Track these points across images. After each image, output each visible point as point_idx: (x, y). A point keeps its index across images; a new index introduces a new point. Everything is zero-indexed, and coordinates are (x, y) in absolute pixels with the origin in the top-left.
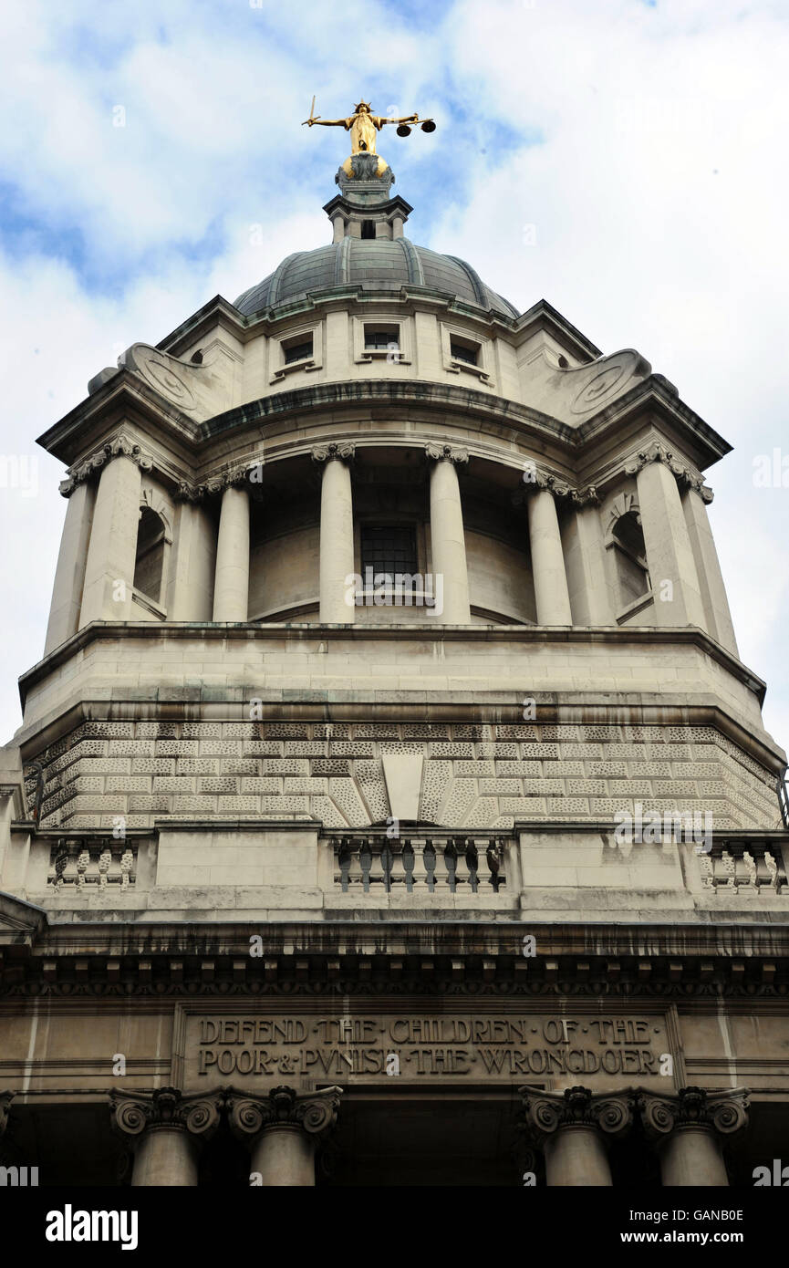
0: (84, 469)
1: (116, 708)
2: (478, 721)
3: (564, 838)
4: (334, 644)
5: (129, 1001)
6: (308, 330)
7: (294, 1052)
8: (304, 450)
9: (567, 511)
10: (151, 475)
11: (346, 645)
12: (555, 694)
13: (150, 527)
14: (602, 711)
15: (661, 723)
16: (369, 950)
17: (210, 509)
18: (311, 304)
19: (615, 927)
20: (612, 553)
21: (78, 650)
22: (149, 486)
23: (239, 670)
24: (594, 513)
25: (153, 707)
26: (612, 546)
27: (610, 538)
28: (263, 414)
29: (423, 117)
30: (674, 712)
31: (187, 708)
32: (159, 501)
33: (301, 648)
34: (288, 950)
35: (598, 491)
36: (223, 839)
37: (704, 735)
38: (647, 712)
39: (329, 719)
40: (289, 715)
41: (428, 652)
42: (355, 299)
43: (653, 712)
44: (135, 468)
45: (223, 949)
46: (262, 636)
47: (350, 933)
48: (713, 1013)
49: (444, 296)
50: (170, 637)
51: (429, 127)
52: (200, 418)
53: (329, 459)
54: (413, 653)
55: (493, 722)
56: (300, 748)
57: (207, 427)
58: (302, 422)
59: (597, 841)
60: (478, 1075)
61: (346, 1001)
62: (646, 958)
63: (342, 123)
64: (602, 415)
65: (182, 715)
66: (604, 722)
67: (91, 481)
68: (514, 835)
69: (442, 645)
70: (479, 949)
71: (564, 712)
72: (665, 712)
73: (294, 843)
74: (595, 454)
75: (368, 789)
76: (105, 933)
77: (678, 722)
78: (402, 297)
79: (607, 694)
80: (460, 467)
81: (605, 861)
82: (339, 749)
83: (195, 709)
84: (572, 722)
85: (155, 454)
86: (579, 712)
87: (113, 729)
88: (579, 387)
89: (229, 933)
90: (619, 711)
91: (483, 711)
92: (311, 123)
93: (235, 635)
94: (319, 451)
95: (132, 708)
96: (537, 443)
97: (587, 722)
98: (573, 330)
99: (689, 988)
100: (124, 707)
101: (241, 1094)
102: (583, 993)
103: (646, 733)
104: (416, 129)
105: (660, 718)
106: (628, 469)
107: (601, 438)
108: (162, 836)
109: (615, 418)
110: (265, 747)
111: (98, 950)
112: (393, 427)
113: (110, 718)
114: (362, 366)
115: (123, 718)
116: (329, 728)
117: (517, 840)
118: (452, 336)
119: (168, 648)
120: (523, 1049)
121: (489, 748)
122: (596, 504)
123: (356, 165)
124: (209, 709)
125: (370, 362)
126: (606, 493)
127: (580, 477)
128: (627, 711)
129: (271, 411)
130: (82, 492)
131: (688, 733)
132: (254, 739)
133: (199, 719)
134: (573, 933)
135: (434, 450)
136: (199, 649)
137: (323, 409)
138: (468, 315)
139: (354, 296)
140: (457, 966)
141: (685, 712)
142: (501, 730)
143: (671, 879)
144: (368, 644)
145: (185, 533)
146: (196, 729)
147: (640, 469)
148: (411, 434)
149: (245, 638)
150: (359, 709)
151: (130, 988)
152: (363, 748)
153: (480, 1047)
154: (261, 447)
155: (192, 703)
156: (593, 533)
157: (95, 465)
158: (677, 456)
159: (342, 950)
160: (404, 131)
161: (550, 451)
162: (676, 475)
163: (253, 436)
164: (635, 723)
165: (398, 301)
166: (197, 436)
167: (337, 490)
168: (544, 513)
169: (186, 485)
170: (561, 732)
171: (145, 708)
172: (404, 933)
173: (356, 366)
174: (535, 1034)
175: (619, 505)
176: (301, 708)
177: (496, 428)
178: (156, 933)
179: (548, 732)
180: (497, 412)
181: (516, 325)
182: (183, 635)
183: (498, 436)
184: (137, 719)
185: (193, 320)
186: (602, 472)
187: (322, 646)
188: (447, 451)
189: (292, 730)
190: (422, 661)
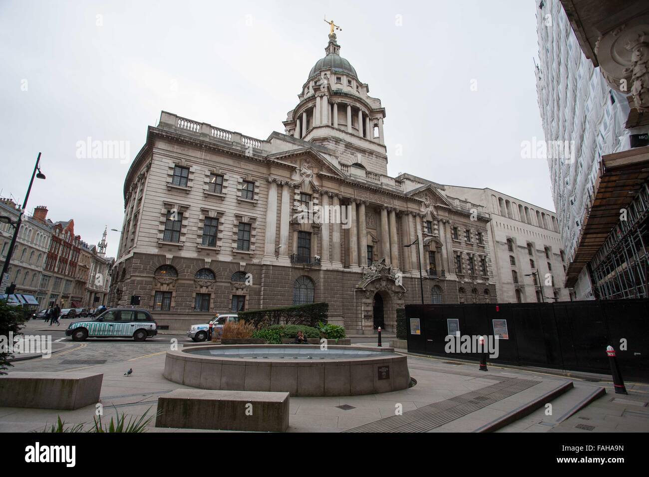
1: (331, 139)
2: (366, 152)
3: (386, 177)
5: (351, 187)
6: (340, 77)
7: (364, 196)
9: (370, 121)
11: (353, 137)
16: (373, 188)
17: (333, 106)
18: (342, 73)
20: (373, 128)
23: (343, 137)
27: (373, 126)
33: (347, 135)
34: (366, 186)
36: (356, 169)
40: (349, 145)
43: (382, 156)
44: (327, 98)
45: (361, 184)
48: (397, 200)
50: (334, 129)
51: (341, 30)
52: (333, 91)
53: (348, 105)
54: (358, 140)
55: (368, 152)
56: (350, 150)
58: (345, 97)
60: (378, 202)
61: (369, 191)
62: (394, 194)
64: (377, 109)
65: (338, 142)
68: (381, 175)
70: (381, 190)
73: (363, 171)
74: (374, 114)
75: (356, 158)
80: (362, 111)
81: (388, 180)
82: (353, 151)
85: (329, 96)
86: (375, 153)
87: (331, 141)
92: (325, 20)
94: (347, 103)
95: (333, 139)
96: (369, 110)
97: (376, 155)
98: (368, 89)
99: (395, 197)
102: (387, 196)
106: (378, 118)
107: (376, 112)
108: (351, 167)
110: (346, 149)
111: (351, 182)
112: (356, 103)
114: (348, 87)
116: (352, 148)
121: (367, 156)
123: (333, 35)
124: (340, 142)
126: (373, 119)
127: (372, 116)
132: (345, 147)
135: (360, 108)
137: (349, 97)
138: (358, 82)
139: (348, 74)
142: (368, 154)
143: (393, 184)
145: (329, 109)
146: (339, 144)
148: (359, 105)
151: (351, 185)
152: (356, 152)
154: (340, 99)
155: (338, 140)
156: (371, 124)
160: (338, 29)
162: (381, 119)
163: (339, 97)
164: (379, 156)
166: (332, 93)
168: (368, 119)
175: (375, 122)
178: (356, 181)
179: (372, 155)
181: (363, 85)
182: (336, 129)
183: (366, 108)
184: (333, 141)
187: (349, 136)
189: (349, 147)
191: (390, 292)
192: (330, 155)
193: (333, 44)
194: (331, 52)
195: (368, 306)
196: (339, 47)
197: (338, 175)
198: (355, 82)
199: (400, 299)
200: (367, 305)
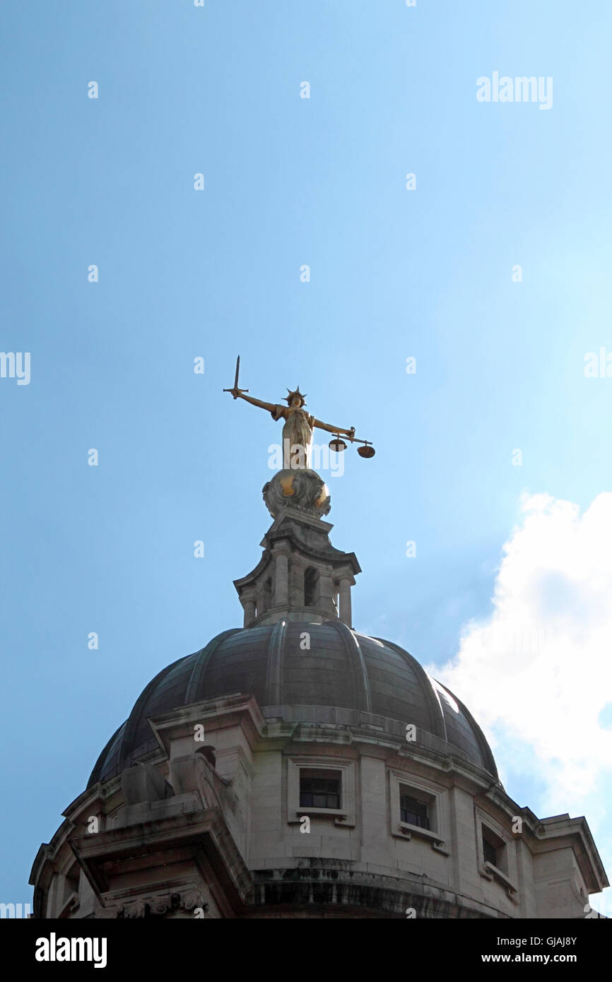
6: (335, 767)
18: (347, 738)
28: (334, 900)
42: (397, 751)
51: (367, 452)
57: (263, 890)
78: (445, 764)
92: (237, 393)
114: (399, 843)
118: (485, 828)
123: (297, 484)
125: (407, 840)
129: (345, 901)
138: (503, 806)
139: (398, 748)
157: (154, 910)
165: (440, 768)
166: (248, 896)
173: (392, 840)
181: (542, 831)
193: (294, 545)
194: (281, 598)
196: (350, 563)
198: (463, 804)
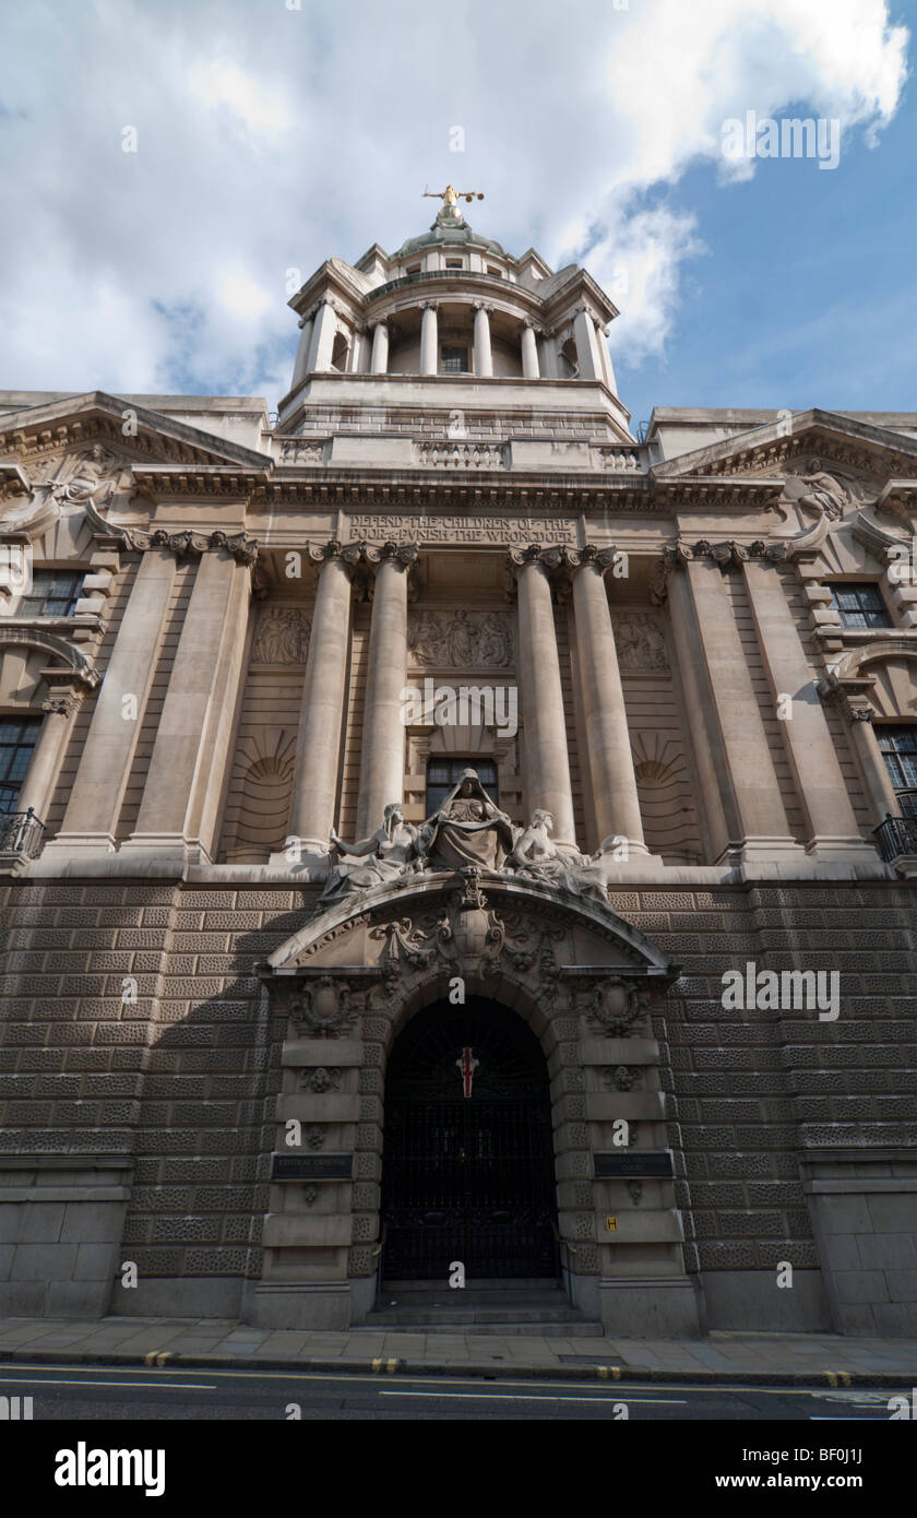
0: (309, 312)
1: (320, 408)
2: (494, 417)
3: (533, 443)
4: (426, 385)
5: (317, 506)
6: (418, 262)
7: (397, 530)
8: (415, 304)
9: (540, 338)
10: (341, 316)
11: (433, 385)
12: (531, 406)
13: (340, 341)
14: (553, 414)
15: (581, 420)
16: (434, 483)
17: (369, 335)
19: (556, 474)
20: (561, 358)
21: (303, 388)
22: (339, 321)
23: (380, 394)
24: (552, 342)
25: (338, 408)
26: (562, 355)
27: (561, 351)
28: (395, 288)
29: (478, 192)
30: (588, 415)
31: (354, 409)
32: (345, 330)
33: (410, 385)
34: (395, 482)
35: (555, 330)
36: (364, 440)
37: (600, 425)
38: (575, 415)
39: (423, 415)
40: (402, 414)
41: (471, 389)
42: (441, 246)
43: (578, 415)
44: (333, 311)
45: (362, 481)
46: (391, 380)
47: (426, 475)
48: (603, 518)
49: (484, 245)
50: (347, 380)
51: (481, 197)
52: (365, 293)
53: (426, 308)
54: (464, 389)
55: (501, 418)
57: (368, 294)
58: (414, 292)
59: (549, 444)
60: (486, 541)
61: (423, 509)
62: (570, 490)
63: (440, 196)
64: (559, 293)
65: (351, 412)
66: (554, 419)
67: (313, 318)
68: (508, 444)
69: (478, 387)
70: (489, 484)
71: (535, 414)
72: (583, 415)
73: (400, 444)
74: (555, 312)
76: (304, 472)
77: (590, 420)
78: (464, 245)
79: (555, 407)
81: (553, 453)
82: (427, 428)
83: (359, 409)
84: (539, 418)
85: (346, 309)
86: (542, 414)
88: (548, 287)
89: (364, 473)
90: (561, 414)
91: (496, 413)
92: (426, 195)
93: (379, 379)
94: (421, 304)
95: (328, 408)
96: (527, 307)
97: (546, 419)
98: (546, 266)
99: (591, 506)
100: (324, 408)
101: (371, 545)
102: (539, 507)
103: (574, 425)
104: (475, 198)
105: (581, 418)
106: (570, 317)
107: (560, 302)
108: (335, 439)
109: (564, 293)
111: (301, 480)
112: (458, 294)
113: (318, 412)
115: (324, 413)
116: (422, 420)
117: (510, 446)
118: (488, 266)
119: (346, 384)
120: (509, 532)
122: (554, 336)
124: (363, 409)
126: (558, 332)
127: (546, 325)
128: (565, 415)
129: (399, 287)
130: (308, 324)
131: (594, 425)
132: (387, 423)
133: (359, 414)
134: (536, 477)
135: (477, 304)
136: (362, 385)
138: (494, 257)
139: (441, 244)
140: (478, 492)
141: (593, 415)
142: (504, 422)
143: (584, 462)
144: (442, 386)
145: (356, 347)
146: (358, 419)
147: (575, 316)
148: (466, 298)
149: (383, 381)
150: (437, 411)
151: (317, 500)
152: (438, 428)
153: (490, 531)
154: (394, 305)
155: (357, 407)
156: (553, 350)
157: (314, 311)
158: (593, 312)
159: (421, 483)
160: (469, 199)
161: (533, 311)
162: (593, 320)
163: (390, 300)
164: (569, 420)
166: (364, 300)
167: (431, 323)
168: (530, 338)
169: (357, 325)
170: (533, 423)
171: (334, 408)
172: (451, 475)
174: (514, 525)
175: (565, 335)
176: (409, 410)
177: (507, 298)
178: (329, 473)
179: (527, 423)
180: (508, 288)
181: (519, 262)
182: (353, 379)
183: (508, 301)
184: (331, 413)
185: (364, 257)
186: (557, 321)
187: (420, 385)
188: (483, 305)
189: (405, 420)
190: (468, 392)
191: (531, 983)
192: (220, 414)
195: (321, 1088)
197: (225, 462)
198: (475, 258)
199: (618, 1031)
200: (320, 1079)
